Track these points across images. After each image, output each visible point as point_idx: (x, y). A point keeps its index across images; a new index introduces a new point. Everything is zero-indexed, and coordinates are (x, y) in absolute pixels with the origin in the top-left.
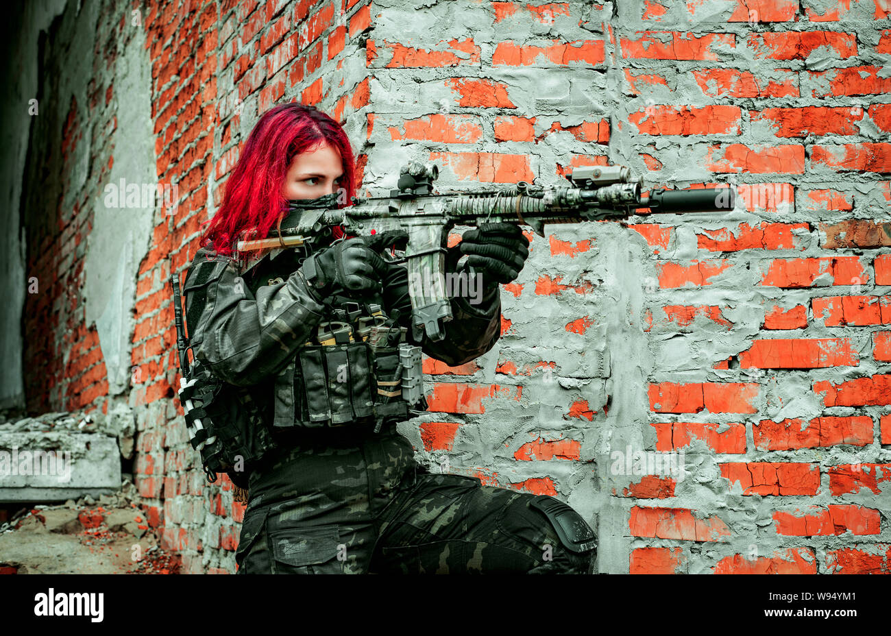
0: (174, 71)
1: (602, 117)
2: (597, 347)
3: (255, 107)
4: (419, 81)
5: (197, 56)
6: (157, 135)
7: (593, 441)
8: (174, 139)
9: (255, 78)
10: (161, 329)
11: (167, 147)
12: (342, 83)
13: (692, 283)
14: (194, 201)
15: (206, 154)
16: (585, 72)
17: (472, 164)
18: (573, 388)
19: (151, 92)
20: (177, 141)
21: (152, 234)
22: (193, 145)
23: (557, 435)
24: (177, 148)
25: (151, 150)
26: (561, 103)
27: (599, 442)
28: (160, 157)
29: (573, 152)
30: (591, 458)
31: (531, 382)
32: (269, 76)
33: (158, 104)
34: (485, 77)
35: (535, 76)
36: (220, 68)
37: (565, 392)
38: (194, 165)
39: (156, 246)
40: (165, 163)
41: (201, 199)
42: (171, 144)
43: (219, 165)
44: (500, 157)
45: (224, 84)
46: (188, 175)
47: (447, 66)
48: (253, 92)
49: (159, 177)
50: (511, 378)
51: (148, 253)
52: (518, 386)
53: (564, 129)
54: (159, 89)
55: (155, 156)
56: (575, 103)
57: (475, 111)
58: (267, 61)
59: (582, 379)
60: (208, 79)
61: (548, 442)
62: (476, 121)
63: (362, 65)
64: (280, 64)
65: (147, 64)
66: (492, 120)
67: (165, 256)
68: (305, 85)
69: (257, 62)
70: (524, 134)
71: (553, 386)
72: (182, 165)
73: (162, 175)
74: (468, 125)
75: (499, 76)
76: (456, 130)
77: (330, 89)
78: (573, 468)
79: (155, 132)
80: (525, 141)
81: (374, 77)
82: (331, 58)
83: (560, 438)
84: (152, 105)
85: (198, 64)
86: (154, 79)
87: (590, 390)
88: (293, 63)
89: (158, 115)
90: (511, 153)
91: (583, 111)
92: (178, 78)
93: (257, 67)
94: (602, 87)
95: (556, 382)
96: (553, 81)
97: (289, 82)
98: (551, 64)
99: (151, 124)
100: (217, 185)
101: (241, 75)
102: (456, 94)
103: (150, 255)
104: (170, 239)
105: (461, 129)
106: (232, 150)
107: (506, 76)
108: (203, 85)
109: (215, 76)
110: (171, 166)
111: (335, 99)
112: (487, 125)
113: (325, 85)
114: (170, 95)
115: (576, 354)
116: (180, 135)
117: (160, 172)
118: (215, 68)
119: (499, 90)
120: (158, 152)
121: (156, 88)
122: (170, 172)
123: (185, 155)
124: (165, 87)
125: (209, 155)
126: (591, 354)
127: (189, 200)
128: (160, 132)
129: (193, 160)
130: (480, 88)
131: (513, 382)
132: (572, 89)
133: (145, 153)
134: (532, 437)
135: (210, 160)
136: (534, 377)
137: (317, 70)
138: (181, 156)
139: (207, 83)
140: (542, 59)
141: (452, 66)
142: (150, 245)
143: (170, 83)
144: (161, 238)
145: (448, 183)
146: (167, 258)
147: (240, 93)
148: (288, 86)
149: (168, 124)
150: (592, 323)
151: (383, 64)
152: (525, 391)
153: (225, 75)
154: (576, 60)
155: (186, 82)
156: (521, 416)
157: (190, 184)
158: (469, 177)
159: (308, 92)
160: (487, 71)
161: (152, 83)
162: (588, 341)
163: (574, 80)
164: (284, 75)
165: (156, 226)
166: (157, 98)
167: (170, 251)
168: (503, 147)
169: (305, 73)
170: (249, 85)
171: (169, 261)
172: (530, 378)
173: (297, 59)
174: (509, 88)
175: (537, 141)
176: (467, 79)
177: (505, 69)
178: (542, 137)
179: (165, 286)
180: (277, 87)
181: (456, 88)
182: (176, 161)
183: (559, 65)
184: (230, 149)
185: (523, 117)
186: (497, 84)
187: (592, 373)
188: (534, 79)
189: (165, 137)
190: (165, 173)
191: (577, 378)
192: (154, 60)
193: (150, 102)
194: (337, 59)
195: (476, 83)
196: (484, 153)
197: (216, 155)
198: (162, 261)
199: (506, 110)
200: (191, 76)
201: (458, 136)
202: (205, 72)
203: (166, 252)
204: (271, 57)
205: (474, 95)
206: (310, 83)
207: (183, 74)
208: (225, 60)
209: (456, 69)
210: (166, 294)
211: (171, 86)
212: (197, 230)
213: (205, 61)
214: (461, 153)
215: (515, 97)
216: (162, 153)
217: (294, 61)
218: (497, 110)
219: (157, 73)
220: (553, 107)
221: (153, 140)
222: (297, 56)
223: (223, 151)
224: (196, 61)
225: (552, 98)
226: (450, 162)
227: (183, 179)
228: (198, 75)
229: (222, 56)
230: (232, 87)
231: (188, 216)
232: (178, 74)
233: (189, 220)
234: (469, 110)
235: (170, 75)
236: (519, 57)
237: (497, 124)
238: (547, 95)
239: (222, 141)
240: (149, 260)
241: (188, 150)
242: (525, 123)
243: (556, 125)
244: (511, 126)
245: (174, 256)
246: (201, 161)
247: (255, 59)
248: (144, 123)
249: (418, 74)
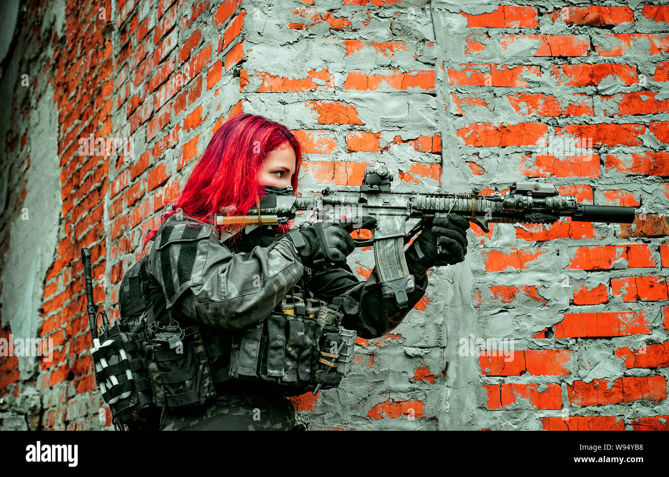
0: (78, 116)
1: (435, 132)
2: (436, 321)
3: (144, 136)
4: (284, 103)
5: (96, 102)
6: (62, 168)
7: (434, 401)
8: (76, 169)
9: (144, 113)
10: (63, 324)
11: (71, 176)
12: (219, 107)
13: (513, 267)
14: (92, 217)
15: (103, 178)
16: (420, 96)
17: (329, 171)
18: (417, 356)
19: (57, 134)
20: (78, 171)
21: (57, 247)
22: (92, 172)
23: (404, 396)
24: (79, 177)
25: (58, 180)
26: (401, 121)
27: (440, 402)
28: (64, 185)
29: (412, 160)
30: (433, 416)
31: (381, 352)
32: (157, 109)
33: (63, 144)
34: (339, 100)
35: (380, 99)
36: (115, 109)
37: (410, 360)
38: (92, 188)
39: (60, 257)
40: (68, 190)
41: (98, 215)
42: (73, 174)
43: (113, 185)
44: (352, 165)
45: (118, 121)
46: (87, 197)
47: (307, 90)
48: (143, 124)
49: (64, 201)
50: (364, 348)
51: (54, 263)
52: (370, 355)
53: (404, 142)
54: (65, 132)
55: (60, 184)
56: (412, 121)
57: (330, 127)
58: (155, 97)
59: (424, 348)
60: (105, 118)
61: (397, 402)
62: (332, 136)
63: (237, 90)
64: (166, 98)
65: (55, 113)
66: (345, 134)
67: (68, 264)
68: (187, 113)
69: (146, 100)
70: (372, 145)
71: (400, 355)
72: (82, 190)
73: (66, 199)
74: (325, 139)
75: (350, 99)
76: (315, 142)
77: (208, 113)
78: (419, 424)
79: (60, 166)
80: (372, 151)
81: (247, 100)
82: (209, 88)
83: (407, 399)
84: (59, 145)
85: (97, 108)
86: (60, 124)
87: (430, 358)
88: (176, 97)
89: (63, 152)
90: (361, 161)
91: (419, 127)
92: (80, 122)
93: (146, 104)
94: (434, 108)
95: (402, 351)
96: (394, 103)
97: (173, 111)
98: (392, 89)
99: (57, 159)
100: (112, 202)
101: (133, 111)
102: (315, 114)
103: (56, 265)
104: (72, 249)
105: (319, 142)
106: (125, 172)
107: (355, 99)
108: (101, 123)
109: (111, 116)
110: (73, 191)
111: (213, 121)
112: (341, 138)
113: (205, 111)
114: (74, 136)
115: (418, 327)
116: (81, 166)
117: (64, 197)
118: (111, 109)
119: (350, 110)
120: (63, 181)
121: (62, 131)
122: (73, 196)
123: (85, 181)
124: (69, 129)
125: (105, 179)
126: (430, 327)
127: (88, 217)
128: (65, 165)
129: (91, 185)
130: (334, 108)
131: (366, 351)
132: (410, 109)
133: (52, 183)
134: (382, 399)
135: (106, 182)
136: (383, 348)
137: (197, 99)
138: (82, 182)
139: (104, 121)
140: (385, 86)
141: (311, 91)
142: (56, 256)
143: (73, 126)
144: (64, 250)
145: (309, 186)
146: (70, 265)
147: (132, 126)
148: (173, 115)
149: (71, 158)
150: (431, 301)
151: (254, 89)
152: (376, 359)
153: (119, 113)
154: (413, 86)
155: (86, 124)
156: (374, 380)
157: (89, 204)
158: (326, 181)
159: (190, 118)
160: (340, 95)
161: (59, 127)
162: (428, 316)
163: (411, 102)
164: (169, 107)
165: (60, 240)
166: (62, 139)
167: (72, 260)
168: (354, 157)
169: (187, 102)
170: (140, 118)
171: (71, 268)
172: (380, 349)
173: (180, 93)
174: (358, 109)
175: (382, 151)
176: (323, 101)
177: (354, 93)
178: (386, 148)
179: (67, 289)
180: (163, 118)
181: (315, 109)
182: (77, 187)
183: (399, 90)
184: (123, 172)
185: (370, 132)
186: (348, 105)
187: (432, 343)
188: (379, 102)
189: (68, 169)
190: (69, 197)
191: (420, 348)
192: (61, 109)
193: (57, 143)
194: (214, 88)
195: (331, 105)
196: (338, 162)
197: (111, 178)
198: (65, 268)
199: (356, 126)
200: (91, 118)
201: (316, 148)
202: (103, 114)
203: (69, 261)
204: (158, 94)
205: (330, 114)
206: (192, 111)
207: (85, 117)
208: (119, 101)
209: (314, 93)
210: (68, 294)
211: (74, 129)
212: (95, 240)
213: (103, 105)
214: (320, 162)
215: (363, 116)
216: (67, 181)
217: (178, 94)
218: (349, 126)
219: (63, 119)
220: (395, 124)
221: (59, 172)
222: (180, 91)
223: (117, 174)
224: (95, 106)
225: (394, 117)
226: (310, 169)
227: (83, 201)
228: (97, 117)
229: (117, 99)
230: (125, 122)
231: (87, 230)
232: (80, 118)
233: (88, 233)
234: (325, 126)
235: (74, 120)
236: (366, 83)
237: (349, 138)
238: (390, 114)
239: (116, 166)
240: (55, 269)
241: (88, 177)
242: (371, 137)
243: (398, 139)
244: (361, 139)
245: (75, 263)
246: (98, 184)
247: (145, 97)
248: (52, 160)
249: (283, 97)
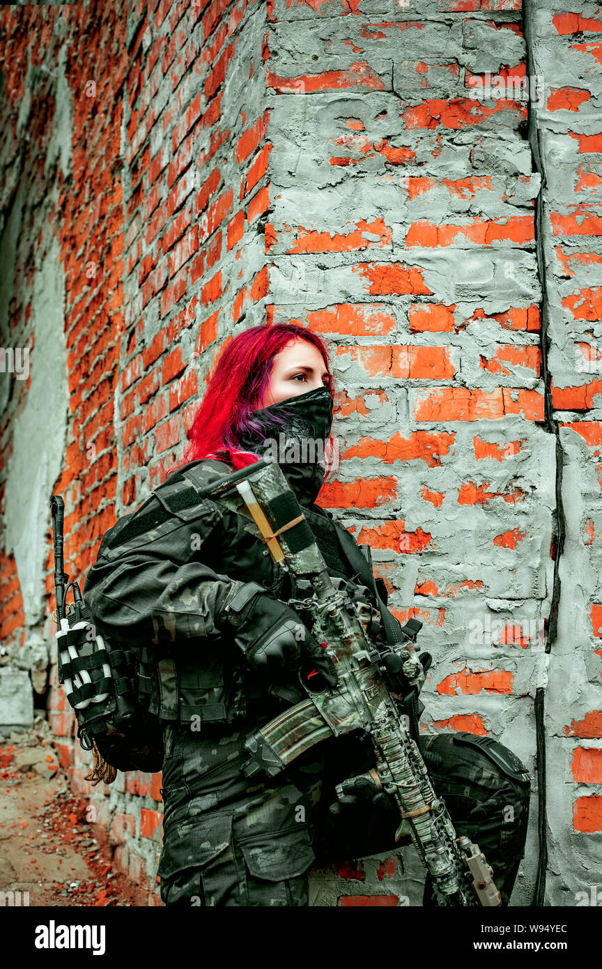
0: (86, 282)
1: (531, 301)
2: (530, 564)
3: (157, 311)
4: (323, 268)
5: (105, 263)
6: (69, 350)
7: (528, 672)
8: (85, 352)
9: (157, 280)
10: (72, 554)
11: (78, 361)
12: (241, 274)
14: (103, 416)
15: (113, 365)
16: (510, 252)
17: (384, 359)
18: (502, 611)
19: (64, 305)
20: (87, 354)
21: (65, 454)
22: (102, 357)
23: (485, 665)
24: (88, 362)
25: (64, 365)
26: (484, 288)
27: (534, 673)
28: (72, 372)
29: (498, 342)
30: (525, 692)
31: (455, 604)
32: (171, 275)
33: (70, 318)
34: (398, 261)
35: (455, 259)
36: (126, 273)
37: (495, 615)
38: (102, 378)
39: (68, 467)
40: (77, 379)
41: (109, 414)
42: (82, 358)
43: (125, 375)
44: (416, 351)
45: (129, 289)
46: (97, 389)
47: (354, 249)
48: (156, 295)
49: (71, 394)
50: (432, 599)
51: (61, 475)
52: (440, 609)
53: (488, 317)
54: (72, 302)
55: (67, 372)
56: (500, 287)
57: (386, 299)
58: (169, 259)
59: (514, 600)
60: (116, 285)
61: (476, 673)
62: (388, 311)
63: (261, 252)
64: (181, 261)
65: (61, 277)
66: (406, 308)
67: (76, 477)
68: (205, 281)
69: (160, 262)
70: (443, 322)
71: (481, 609)
72: (91, 380)
73: (74, 391)
74: (379, 314)
75: (413, 259)
76: (365, 320)
77: (229, 282)
78: (505, 703)
79: (68, 346)
80: (444, 331)
81: (273, 264)
82: (230, 248)
83: (490, 669)
84: (66, 319)
85: (107, 271)
86: (67, 291)
87: (523, 613)
88: (193, 259)
89: (71, 328)
90: (428, 345)
91: (509, 296)
92: (89, 289)
93: (160, 267)
94: (531, 268)
95: (484, 604)
96: (475, 264)
97: (190, 279)
98: (472, 244)
99: (63, 338)
100: (123, 397)
101: (145, 278)
102: (366, 281)
103: (63, 477)
104: (81, 457)
105: (372, 320)
106: (137, 358)
107: (421, 259)
108: (110, 292)
109: (122, 282)
110: (82, 381)
111: (234, 292)
112: (400, 314)
113: (224, 278)
114: (82, 307)
115: (506, 572)
116: (90, 348)
117: (72, 389)
118: (122, 273)
119: (414, 275)
120: (70, 367)
121: (69, 301)
122: (82, 387)
123: (94, 368)
124: (77, 299)
125: (116, 366)
126: (523, 571)
127: (98, 416)
128: (72, 346)
129: (102, 373)
130: (392, 273)
131: (435, 604)
132: (496, 271)
133: (58, 369)
134: (456, 668)
135: (117, 371)
136: (458, 599)
137: (216, 263)
138: (91, 369)
139: (114, 289)
140: (461, 239)
141: (360, 250)
142: (64, 465)
143: (82, 295)
144: (73, 457)
145: (357, 380)
146: (78, 479)
147: (144, 296)
148: (189, 283)
149: (79, 337)
150: (524, 536)
151: (283, 250)
152: (448, 615)
153: (130, 279)
154: (500, 238)
155: (95, 292)
156: (445, 643)
157: (99, 398)
158: (380, 373)
159: (208, 289)
160: (400, 254)
161: (66, 295)
162: (519, 556)
163: (498, 261)
164: (185, 272)
165: (69, 445)
166: (70, 311)
167: (81, 471)
168: (419, 339)
169: (205, 267)
170: (153, 287)
171: (79, 482)
172: (454, 600)
173: (197, 254)
174: (424, 273)
175: (457, 331)
176: (377, 263)
177: (419, 251)
178: (463, 326)
179: (76, 508)
180: (178, 286)
181: (365, 274)
182: (86, 375)
183: (481, 246)
184: (135, 358)
185: (441, 304)
186: (411, 268)
187: (525, 594)
188: (452, 262)
189: (76, 352)
190: (77, 389)
191: (508, 599)
192: (68, 272)
193: (63, 316)
194: (236, 248)
195: (387, 268)
196: (398, 346)
197: (122, 365)
198: (74, 482)
199: (422, 297)
200: (100, 284)
201: (368, 328)
202: (113, 279)
203: (76, 473)
204: (172, 254)
205: (386, 281)
206: (210, 278)
207: (93, 284)
208: (130, 263)
209: (364, 253)
210: (77, 517)
211: (83, 297)
212: (106, 446)
213: (113, 267)
214: (372, 347)
215: (431, 281)
216: (74, 368)
217: (195, 256)
218: (411, 297)
219: (70, 285)
220: (475, 293)
221: (65, 355)
222: (198, 251)
223: (128, 360)
224: (105, 269)
225: (473, 283)
226: (359, 356)
227: (92, 394)
228: (106, 284)
229: (128, 259)
230: (137, 291)
231: (97, 433)
232: (89, 285)
233: (98, 436)
234: (379, 298)
235: (82, 286)
236: (435, 237)
237: (412, 313)
238: (469, 279)
239: (128, 349)
240: (63, 482)
241: (97, 363)
242: (443, 311)
243: (479, 312)
244: (428, 314)
245: (84, 476)
246: (108, 373)
247: (158, 258)
248: (58, 338)
249: (323, 259)
